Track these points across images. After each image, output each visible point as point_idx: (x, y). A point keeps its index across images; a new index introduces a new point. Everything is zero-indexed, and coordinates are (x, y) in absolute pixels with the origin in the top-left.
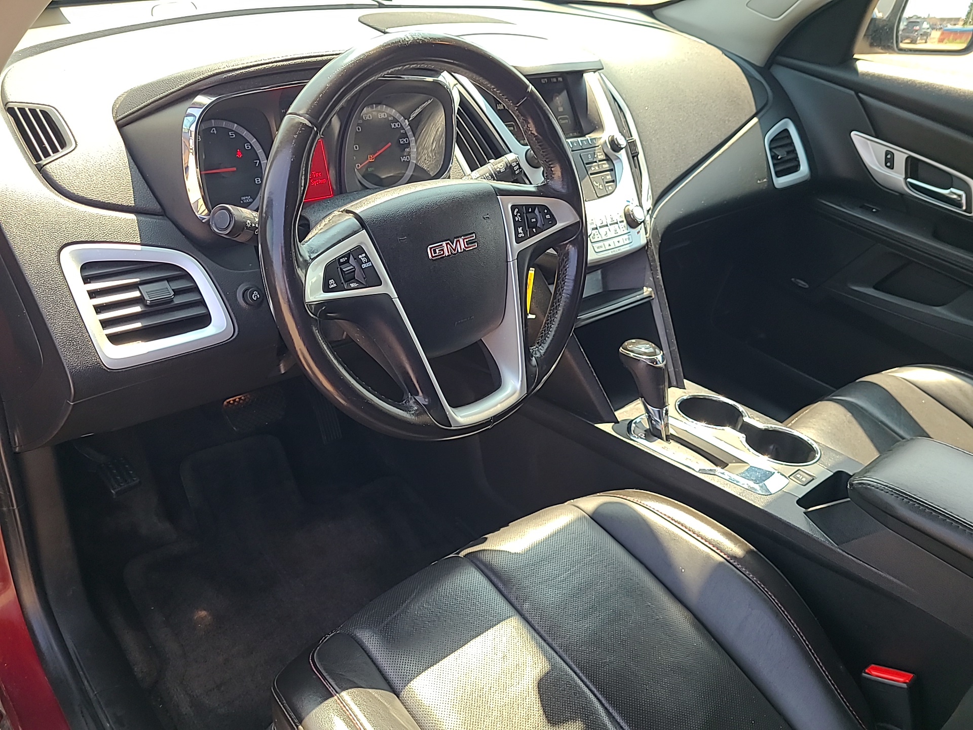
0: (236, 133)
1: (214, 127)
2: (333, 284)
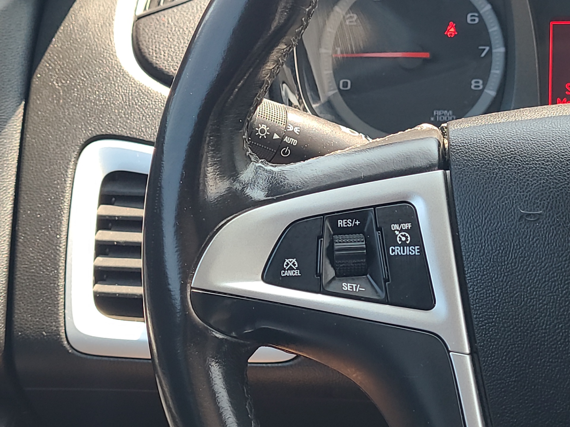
2: (291, 269)
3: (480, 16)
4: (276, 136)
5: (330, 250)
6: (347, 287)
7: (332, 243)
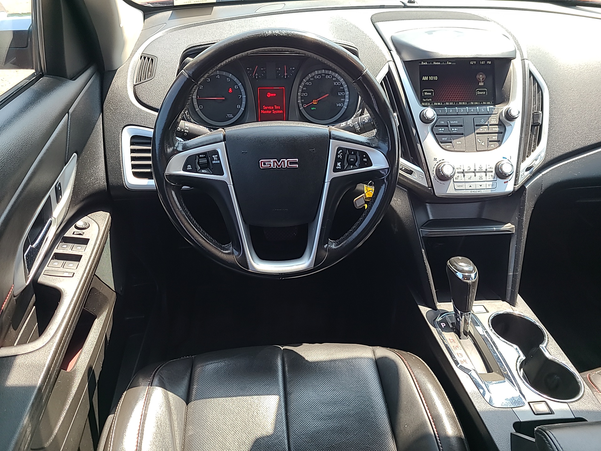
0: (230, 79)
1: (218, 75)
2: (189, 167)
3: (238, 86)
4: (182, 130)
5: (198, 162)
6: (203, 171)
7: (199, 161)
